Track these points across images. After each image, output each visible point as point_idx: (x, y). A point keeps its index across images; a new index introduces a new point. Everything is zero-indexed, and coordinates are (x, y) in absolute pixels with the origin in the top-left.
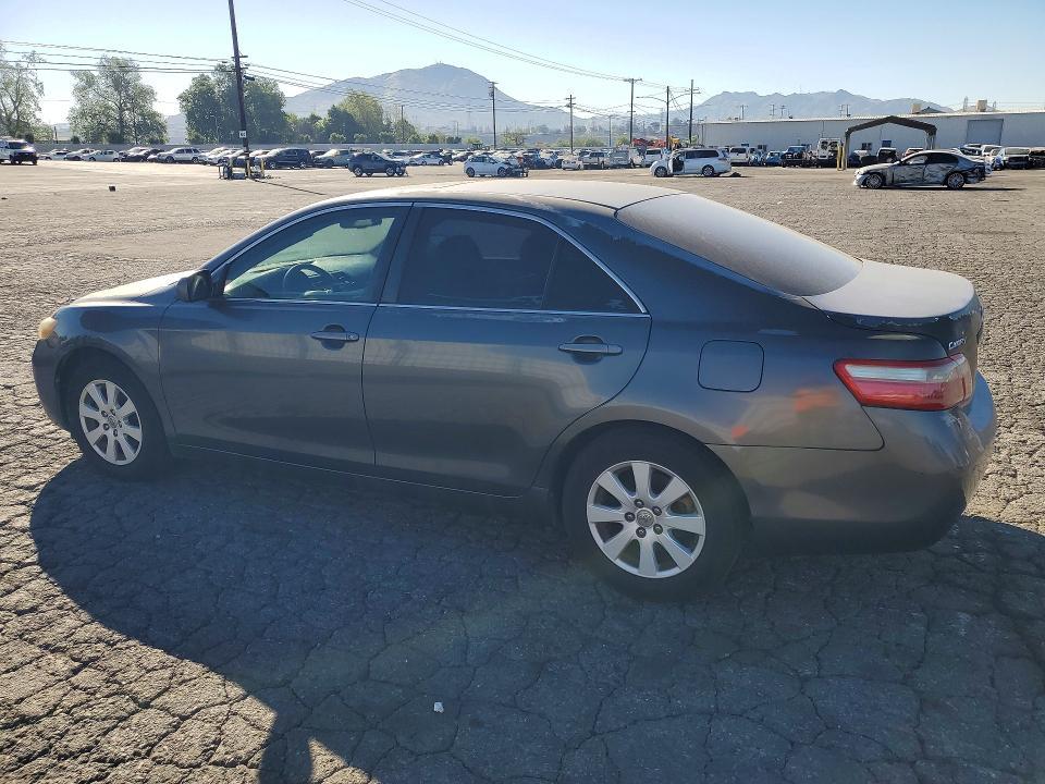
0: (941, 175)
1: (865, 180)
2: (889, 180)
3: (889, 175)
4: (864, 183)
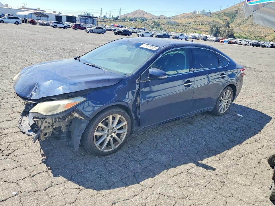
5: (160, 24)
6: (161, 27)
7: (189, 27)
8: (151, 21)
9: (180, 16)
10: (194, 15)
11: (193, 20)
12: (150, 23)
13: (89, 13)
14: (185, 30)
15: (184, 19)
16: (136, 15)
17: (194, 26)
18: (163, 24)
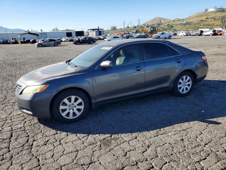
0: (53, 43)
1: (38, 45)
2: (43, 45)
3: (43, 44)
4: (38, 46)
5: (174, 26)
6: (174, 28)
7: (202, 24)
8: (166, 25)
9: (193, 16)
10: (206, 12)
11: (205, 17)
12: (164, 26)
13: (115, 26)
14: (197, 28)
15: (196, 18)
16: (154, 22)
17: (206, 23)
18: (176, 25)
